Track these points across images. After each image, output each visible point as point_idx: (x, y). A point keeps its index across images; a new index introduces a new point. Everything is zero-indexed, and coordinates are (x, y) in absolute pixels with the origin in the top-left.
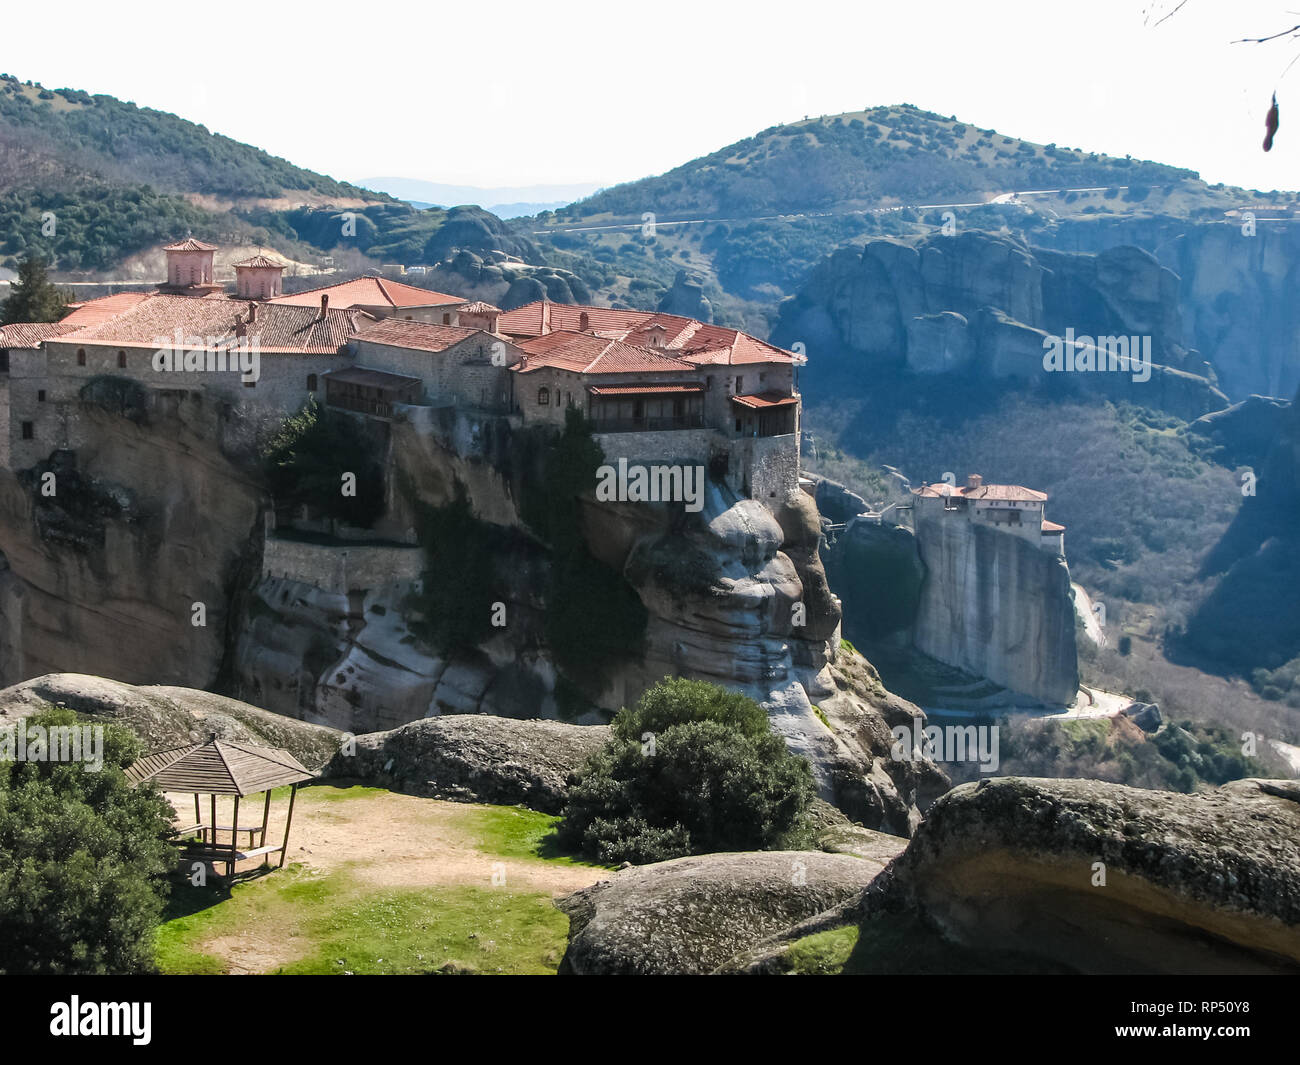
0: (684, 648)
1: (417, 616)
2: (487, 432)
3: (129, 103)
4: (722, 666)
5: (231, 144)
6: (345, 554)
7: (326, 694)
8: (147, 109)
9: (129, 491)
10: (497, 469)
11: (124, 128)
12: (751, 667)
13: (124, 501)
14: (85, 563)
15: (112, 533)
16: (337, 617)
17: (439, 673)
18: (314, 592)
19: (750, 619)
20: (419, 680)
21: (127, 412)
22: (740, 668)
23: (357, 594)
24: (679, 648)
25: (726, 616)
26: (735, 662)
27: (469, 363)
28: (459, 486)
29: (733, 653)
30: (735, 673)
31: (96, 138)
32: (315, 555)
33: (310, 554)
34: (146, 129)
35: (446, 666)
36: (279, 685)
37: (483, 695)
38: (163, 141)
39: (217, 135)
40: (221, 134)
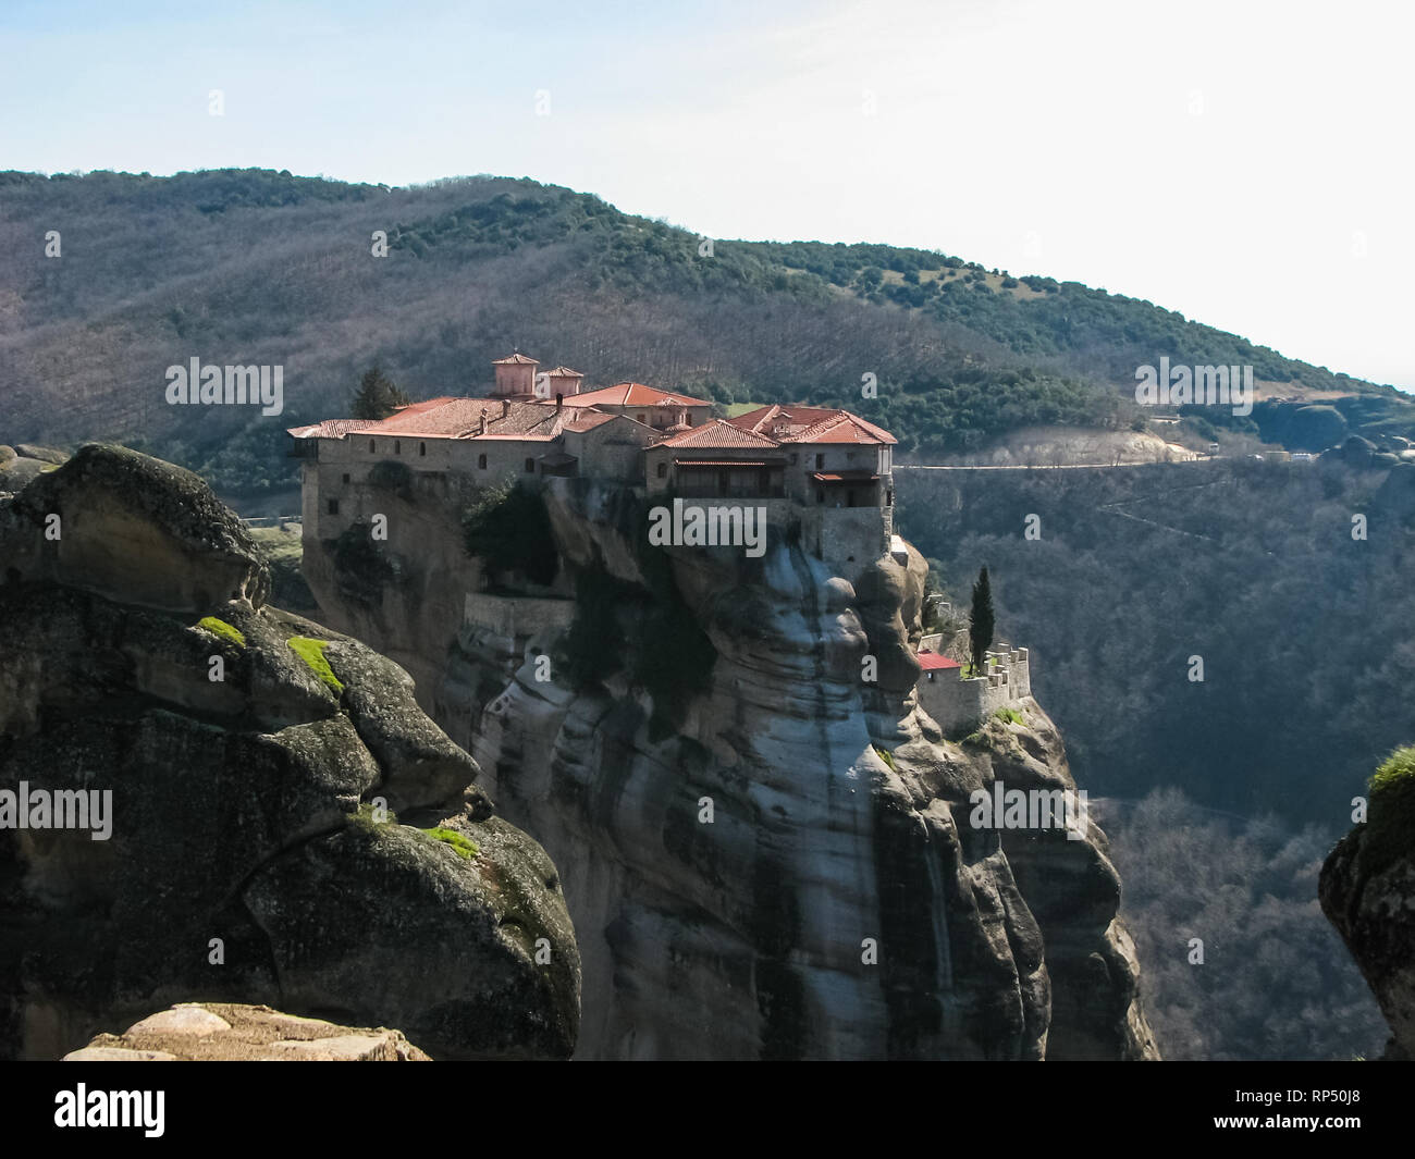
0: (741, 683)
1: (565, 658)
2: (613, 500)
3: (1099, 290)
4: (775, 701)
5: (1206, 332)
6: (513, 604)
7: (488, 719)
8: (1119, 296)
9: (403, 559)
10: (620, 530)
11: (1085, 316)
12: (805, 705)
13: (397, 566)
14: (371, 618)
15: (388, 592)
16: (503, 655)
17: (569, 703)
18: (489, 635)
19: (805, 662)
20: (553, 709)
21: (398, 490)
22: (792, 705)
23: (521, 638)
24: (737, 683)
25: (777, 657)
26: (788, 699)
27: (608, 443)
28: (594, 545)
29: (786, 691)
30: (789, 708)
31: (1052, 325)
32: (493, 604)
33: (490, 603)
34: (1110, 318)
35: (577, 697)
36: (458, 713)
37: (598, 722)
38: (1127, 331)
39: (1192, 322)
40: (1197, 322)
